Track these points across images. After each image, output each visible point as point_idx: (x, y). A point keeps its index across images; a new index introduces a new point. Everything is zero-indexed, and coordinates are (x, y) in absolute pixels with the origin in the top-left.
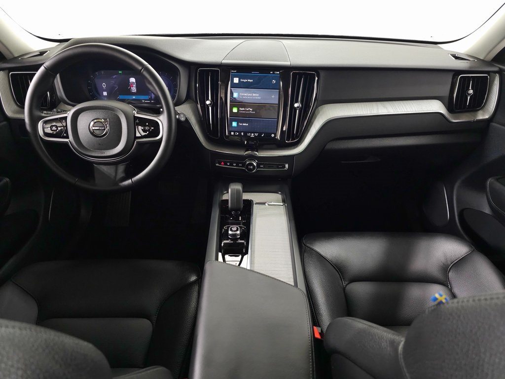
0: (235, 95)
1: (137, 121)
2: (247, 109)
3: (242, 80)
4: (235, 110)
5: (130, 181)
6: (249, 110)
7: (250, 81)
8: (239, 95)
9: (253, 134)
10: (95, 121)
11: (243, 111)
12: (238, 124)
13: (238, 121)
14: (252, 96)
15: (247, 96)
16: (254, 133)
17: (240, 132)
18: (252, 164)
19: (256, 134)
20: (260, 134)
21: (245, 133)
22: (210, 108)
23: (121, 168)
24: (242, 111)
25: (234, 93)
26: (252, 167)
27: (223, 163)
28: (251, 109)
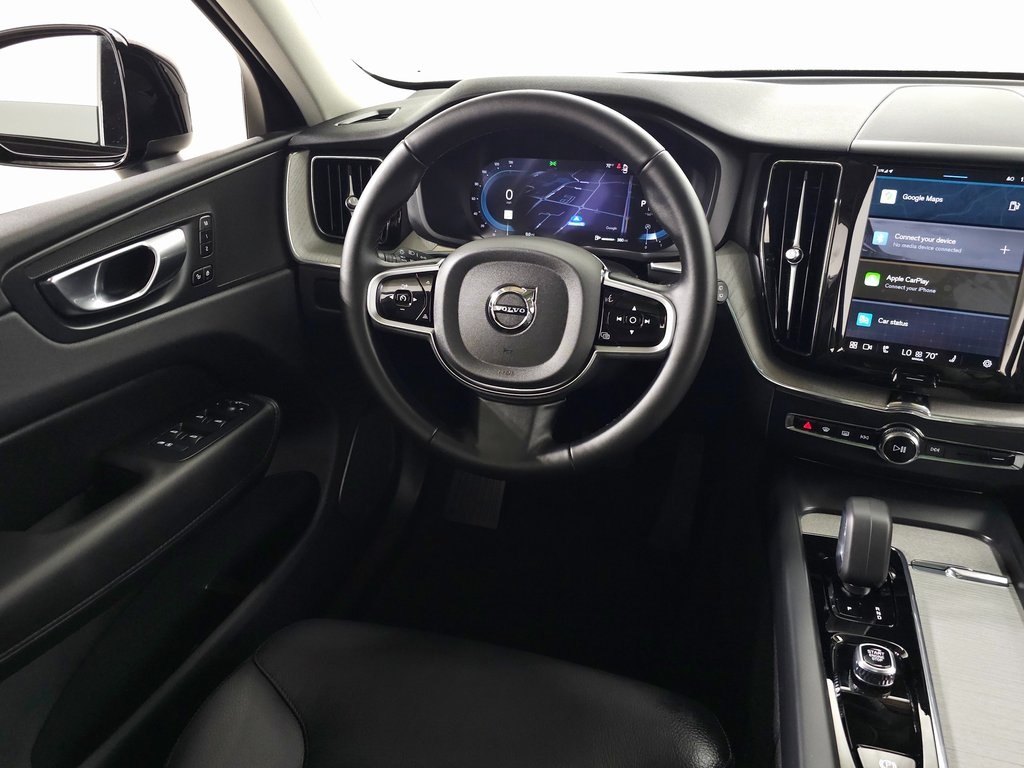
0: (880, 238)
1: (609, 300)
2: (912, 281)
3: (906, 197)
4: (872, 280)
5: (564, 454)
6: (919, 285)
7: (936, 200)
8: (891, 239)
9: (919, 354)
10: (503, 290)
11: (898, 283)
12: (874, 320)
13: (877, 313)
14: (935, 244)
15: (917, 243)
16: (924, 350)
17: (878, 344)
18: (906, 442)
19: (932, 356)
20: (945, 354)
21: (895, 348)
22: (793, 270)
23: (543, 416)
24: (893, 284)
25: (876, 233)
26: (903, 450)
27: (807, 425)
28: (926, 282)
